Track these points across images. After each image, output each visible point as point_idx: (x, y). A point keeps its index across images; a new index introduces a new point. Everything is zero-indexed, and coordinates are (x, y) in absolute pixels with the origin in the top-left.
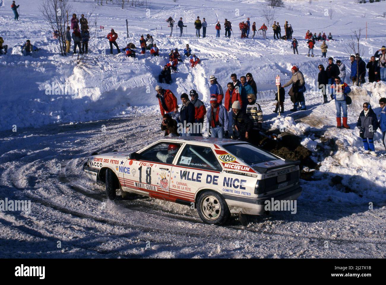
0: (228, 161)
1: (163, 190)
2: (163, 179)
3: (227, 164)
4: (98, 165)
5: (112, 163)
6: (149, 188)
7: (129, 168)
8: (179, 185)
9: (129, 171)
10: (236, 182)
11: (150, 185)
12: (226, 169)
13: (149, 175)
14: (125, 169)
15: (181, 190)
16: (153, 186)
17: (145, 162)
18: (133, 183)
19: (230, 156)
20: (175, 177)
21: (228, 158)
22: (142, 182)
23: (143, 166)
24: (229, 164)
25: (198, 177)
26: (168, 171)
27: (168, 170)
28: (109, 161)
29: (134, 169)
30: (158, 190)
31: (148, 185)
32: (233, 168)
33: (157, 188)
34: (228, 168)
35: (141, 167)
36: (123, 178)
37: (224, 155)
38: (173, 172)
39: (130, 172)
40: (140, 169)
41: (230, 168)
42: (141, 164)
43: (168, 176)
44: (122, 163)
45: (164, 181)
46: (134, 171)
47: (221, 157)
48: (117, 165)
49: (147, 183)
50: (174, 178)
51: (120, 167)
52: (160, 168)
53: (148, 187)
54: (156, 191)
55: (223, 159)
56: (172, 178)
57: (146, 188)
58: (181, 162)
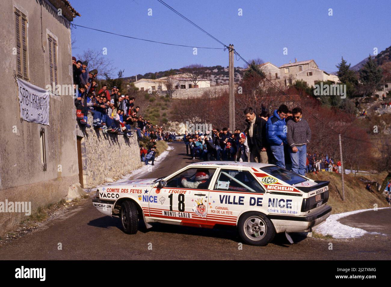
0: (270, 183)
1: (199, 216)
2: (200, 205)
3: (270, 186)
4: (113, 196)
5: (133, 193)
6: (182, 216)
7: (156, 197)
8: (218, 210)
9: (156, 199)
10: (282, 202)
11: (183, 213)
12: (269, 191)
13: (181, 202)
14: (151, 198)
15: (221, 214)
16: (187, 213)
17: (175, 190)
18: (161, 211)
19: (271, 178)
20: (214, 202)
21: (269, 180)
22: (173, 210)
23: (174, 194)
24: (272, 186)
25: (240, 200)
26: (206, 196)
27: (204, 195)
28: (129, 191)
29: (162, 197)
30: (193, 217)
31: (181, 213)
32: (277, 189)
33: (192, 215)
34: (272, 189)
35: (172, 195)
36: (148, 208)
37: (264, 178)
38: (211, 197)
39: (158, 200)
40: (171, 197)
41: (274, 189)
42: (171, 192)
43: (206, 201)
44: (146, 192)
45: (201, 207)
46: (162, 199)
47: (263, 180)
48: (139, 194)
49: (180, 210)
50: (212, 203)
51: (143, 196)
52: (195, 195)
53: (180, 215)
54: (191, 218)
55: (264, 181)
56: (210, 204)
57: (177, 216)
58: (218, 187)
